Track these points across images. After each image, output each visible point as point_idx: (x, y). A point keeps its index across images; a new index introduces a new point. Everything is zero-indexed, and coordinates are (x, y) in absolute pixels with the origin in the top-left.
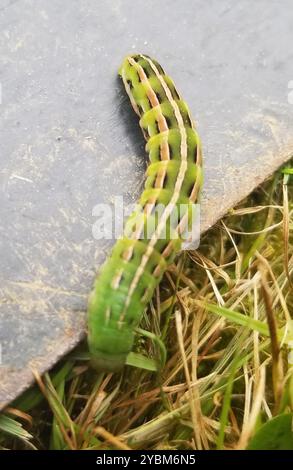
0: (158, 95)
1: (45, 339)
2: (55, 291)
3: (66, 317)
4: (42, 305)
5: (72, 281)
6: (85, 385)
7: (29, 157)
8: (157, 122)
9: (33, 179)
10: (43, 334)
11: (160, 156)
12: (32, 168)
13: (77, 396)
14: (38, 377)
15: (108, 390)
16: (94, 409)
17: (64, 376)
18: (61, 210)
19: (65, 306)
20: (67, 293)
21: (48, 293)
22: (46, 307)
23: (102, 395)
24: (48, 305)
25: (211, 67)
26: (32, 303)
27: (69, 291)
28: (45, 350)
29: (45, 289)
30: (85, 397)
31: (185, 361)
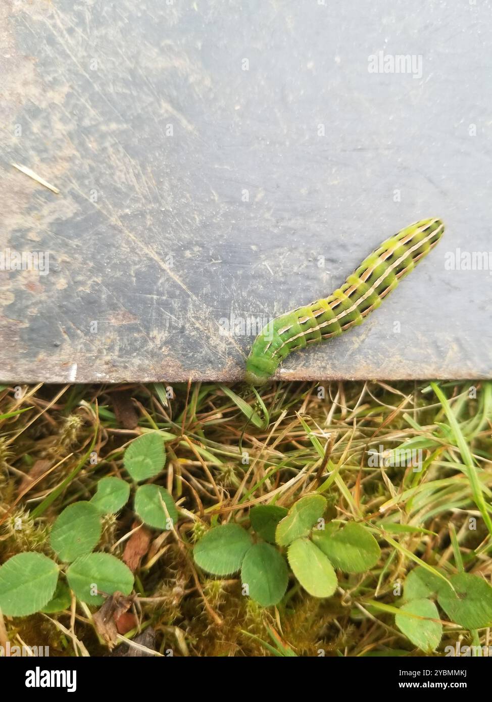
0: (410, 241)
1: (210, 365)
2: (235, 345)
3: (230, 363)
4: (223, 347)
5: (248, 347)
6: (219, 402)
7: (283, 258)
8: (386, 251)
9: (275, 273)
10: (211, 362)
11: (362, 274)
12: (279, 266)
13: (211, 403)
14: (190, 381)
15: (225, 415)
16: (208, 419)
17: (209, 390)
18: (275, 304)
19: (234, 357)
20: (240, 352)
21: (230, 343)
22: (224, 350)
23: (219, 415)
24: (225, 349)
25: (448, 284)
26: (218, 342)
27: (242, 351)
28: (205, 371)
29: (231, 340)
30: (214, 408)
31: (271, 434)
